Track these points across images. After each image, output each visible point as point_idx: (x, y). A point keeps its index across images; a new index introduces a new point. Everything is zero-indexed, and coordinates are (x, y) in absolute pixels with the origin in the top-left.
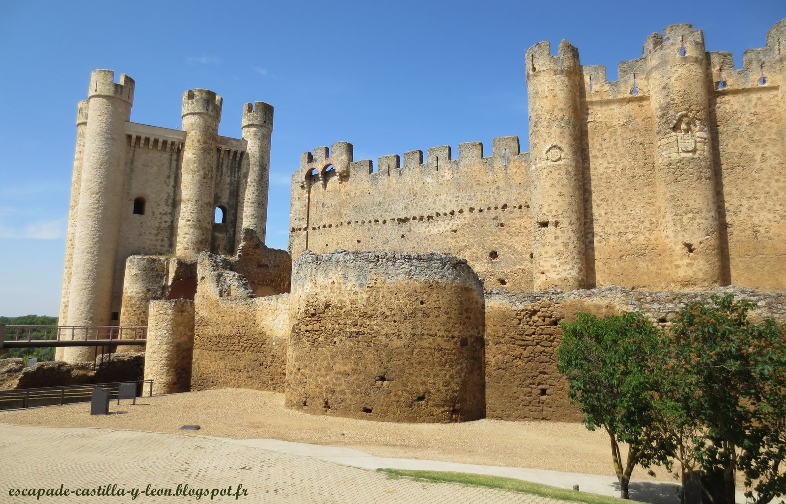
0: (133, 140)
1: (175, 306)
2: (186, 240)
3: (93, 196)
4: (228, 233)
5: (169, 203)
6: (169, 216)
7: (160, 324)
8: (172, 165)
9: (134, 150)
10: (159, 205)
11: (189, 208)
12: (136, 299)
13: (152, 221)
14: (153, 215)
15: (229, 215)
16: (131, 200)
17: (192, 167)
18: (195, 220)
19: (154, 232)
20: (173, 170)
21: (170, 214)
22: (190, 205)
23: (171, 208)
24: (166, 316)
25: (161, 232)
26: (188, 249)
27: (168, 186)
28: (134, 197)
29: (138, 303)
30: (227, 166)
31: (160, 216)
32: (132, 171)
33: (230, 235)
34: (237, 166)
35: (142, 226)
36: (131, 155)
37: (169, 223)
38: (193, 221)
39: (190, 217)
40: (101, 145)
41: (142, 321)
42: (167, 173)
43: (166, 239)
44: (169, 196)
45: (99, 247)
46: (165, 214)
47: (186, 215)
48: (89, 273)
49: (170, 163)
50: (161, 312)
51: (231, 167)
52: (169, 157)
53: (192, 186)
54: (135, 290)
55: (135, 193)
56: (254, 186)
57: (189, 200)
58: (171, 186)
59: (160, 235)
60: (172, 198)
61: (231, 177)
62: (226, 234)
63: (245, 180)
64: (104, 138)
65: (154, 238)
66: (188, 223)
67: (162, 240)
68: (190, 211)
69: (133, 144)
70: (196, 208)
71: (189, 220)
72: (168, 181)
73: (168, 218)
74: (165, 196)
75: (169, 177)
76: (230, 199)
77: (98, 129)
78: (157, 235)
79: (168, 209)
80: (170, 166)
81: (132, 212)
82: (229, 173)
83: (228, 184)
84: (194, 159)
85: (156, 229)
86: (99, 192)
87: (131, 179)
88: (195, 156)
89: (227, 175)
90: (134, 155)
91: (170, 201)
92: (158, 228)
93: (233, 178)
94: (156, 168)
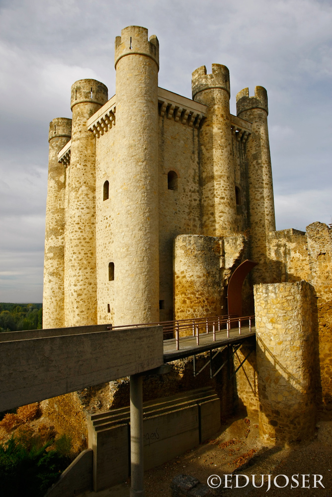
0: (164, 109)
1: (302, 289)
2: (222, 219)
3: (140, 164)
4: (244, 215)
5: (196, 180)
6: (197, 194)
7: (290, 314)
8: (195, 140)
9: (163, 121)
10: (188, 181)
11: (222, 185)
12: (198, 284)
13: (184, 198)
14: (185, 192)
15: (242, 197)
16: (164, 174)
17: (219, 142)
18: (228, 197)
19: (187, 210)
20: (197, 146)
21: (198, 192)
22: (222, 182)
23: (197, 185)
24: (295, 303)
25: (193, 211)
26: (225, 228)
27: (194, 162)
28: (167, 171)
29: (200, 288)
30: (236, 147)
31: (190, 193)
32: (163, 143)
33: (245, 217)
34: (243, 148)
35: (177, 204)
36: (161, 125)
37: (197, 202)
38: (227, 199)
39: (223, 194)
40: (143, 107)
41: (206, 310)
42: (192, 149)
43: (197, 219)
44: (195, 172)
45: (150, 224)
46: (194, 192)
47: (219, 192)
48: (143, 255)
49: (193, 138)
50: (289, 298)
51: (239, 148)
52: (192, 131)
53: (221, 162)
54: (195, 274)
55: (168, 167)
56: (266, 167)
57: (220, 177)
58: (196, 162)
59: (191, 214)
60: (198, 175)
61: (240, 159)
62: (242, 216)
63: (255, 161)
64: (145, 100)
65: (187, 218)
66: (222, 201)
67: (194, 220)
68: (223, 188)
69: (163, 113)
70: (229, 186)
71: (223, 198)
72: (193, 157)
73: (196, 196)
74: (191, 172)
75: (193, 153)
76: (241, 180)
77: (138, 90)
78: (189, 214)
79: (196, 187)
80: (193, 141)
81: (167, 188)
82: (238, 154)
83: (239, 165)
84: (221, 134)
85: (188, 207)
86: (145, 160)
87: (163, 151)
88: (221, 131)
89: (237, 157)
90: (163, 126)
91: (197, 178)
92: (190, 206)
93: (241, 160)
94: (182, 142)
